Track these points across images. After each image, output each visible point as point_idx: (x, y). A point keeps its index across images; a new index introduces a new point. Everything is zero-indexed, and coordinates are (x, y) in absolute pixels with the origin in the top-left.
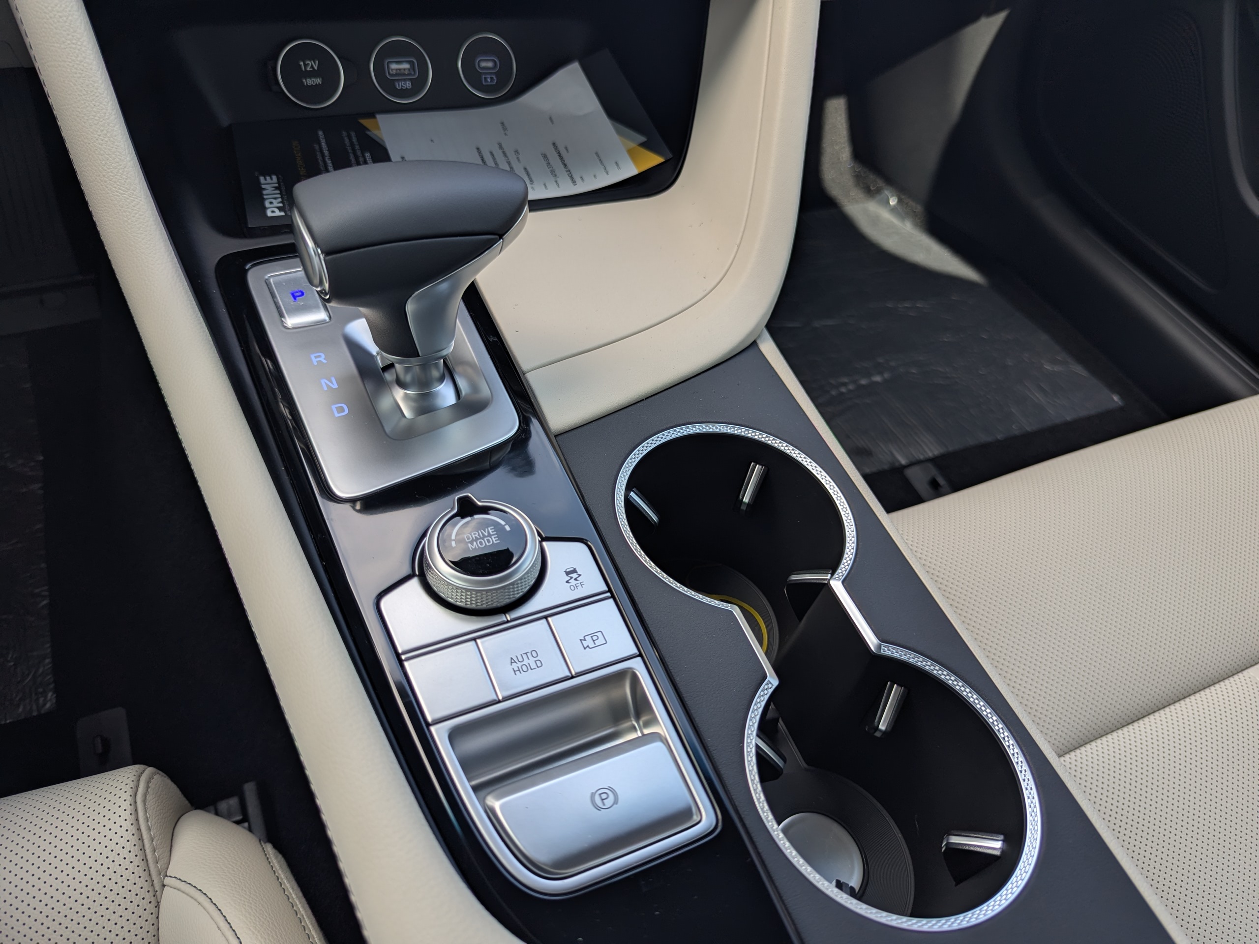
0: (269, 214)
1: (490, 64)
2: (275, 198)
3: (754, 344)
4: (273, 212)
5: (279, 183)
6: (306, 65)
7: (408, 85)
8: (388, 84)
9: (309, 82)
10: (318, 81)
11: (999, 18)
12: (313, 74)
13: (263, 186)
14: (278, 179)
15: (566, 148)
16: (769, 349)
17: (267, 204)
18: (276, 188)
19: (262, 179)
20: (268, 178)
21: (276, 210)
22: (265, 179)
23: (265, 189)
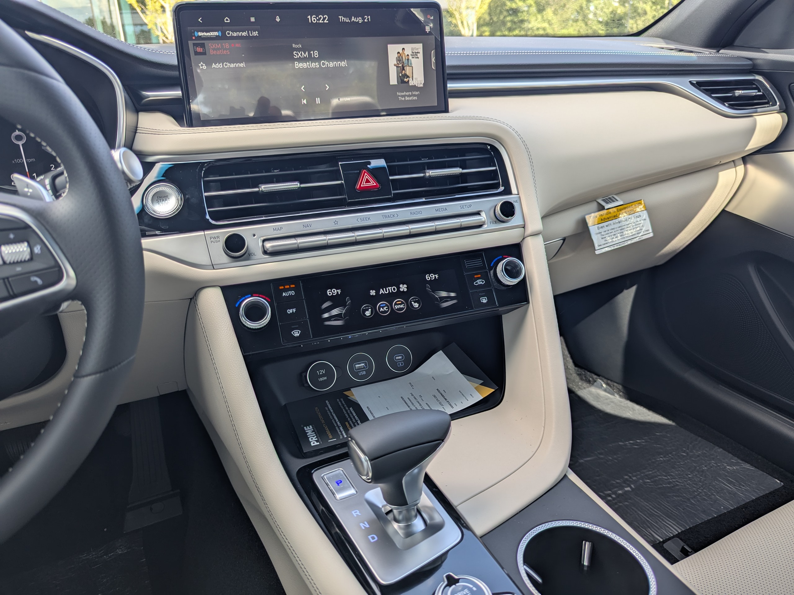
0: (312, 445)
1: (400, 357)
2: (314, 436)
3: (565, 476)
4: (314, 443)
5: (313, 428)
6: (320, 372)
7: (364, 373)
8: (355, 374)
9: (321, 379)
10: (325, 378)
11: (633, 289)
12: (323, 375)
13: (306, 431)
14: (312, 427)
15: (444, 391)
16: (573, 477)
17: (310, 440)
18: (313, 431)
19: (305, 428)
20: (308, 427)
21: (315, 442)
22: (307, 428)
23: (308, 433)
